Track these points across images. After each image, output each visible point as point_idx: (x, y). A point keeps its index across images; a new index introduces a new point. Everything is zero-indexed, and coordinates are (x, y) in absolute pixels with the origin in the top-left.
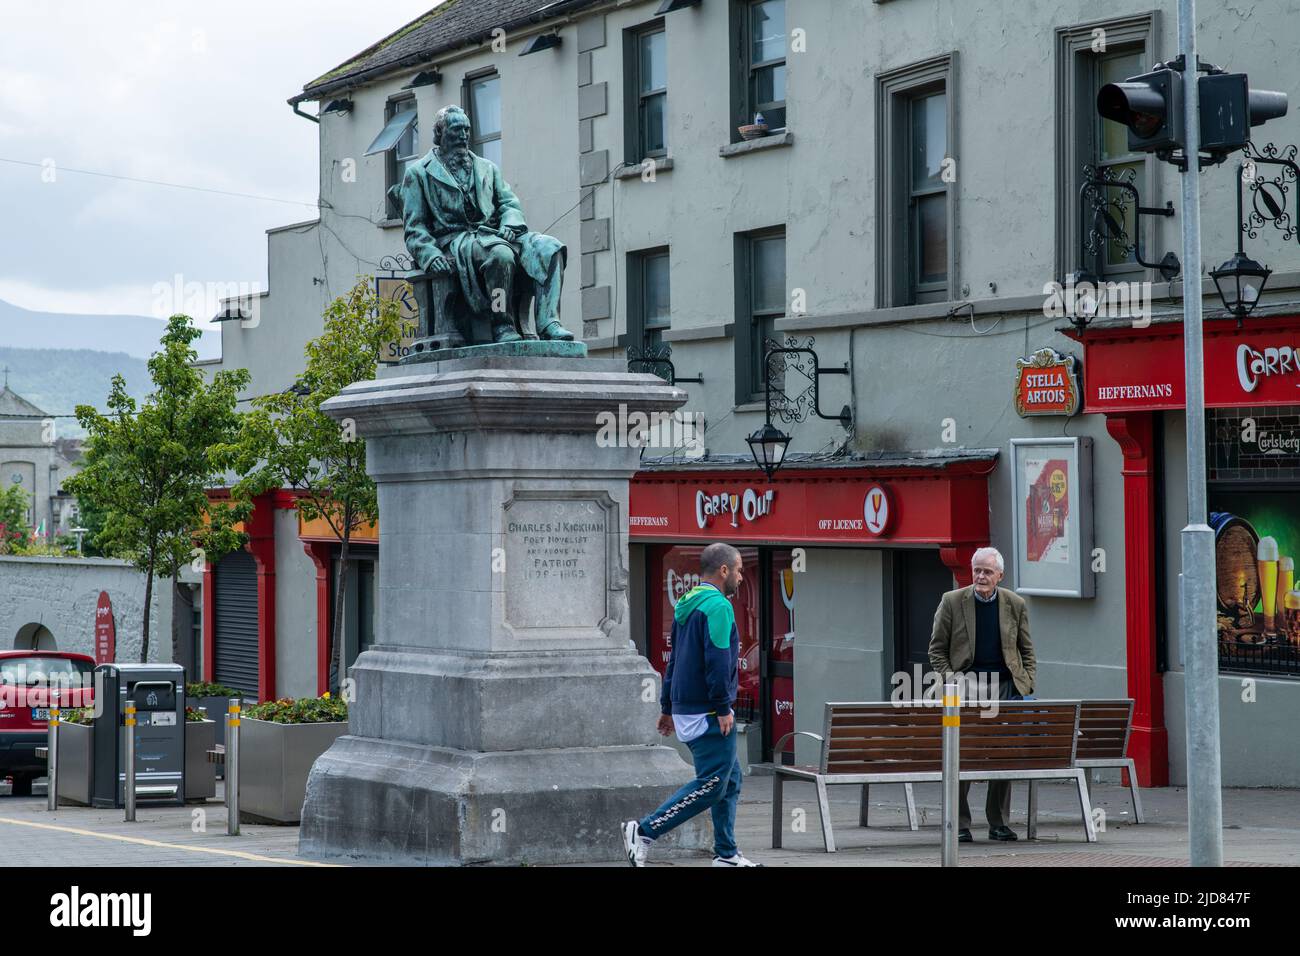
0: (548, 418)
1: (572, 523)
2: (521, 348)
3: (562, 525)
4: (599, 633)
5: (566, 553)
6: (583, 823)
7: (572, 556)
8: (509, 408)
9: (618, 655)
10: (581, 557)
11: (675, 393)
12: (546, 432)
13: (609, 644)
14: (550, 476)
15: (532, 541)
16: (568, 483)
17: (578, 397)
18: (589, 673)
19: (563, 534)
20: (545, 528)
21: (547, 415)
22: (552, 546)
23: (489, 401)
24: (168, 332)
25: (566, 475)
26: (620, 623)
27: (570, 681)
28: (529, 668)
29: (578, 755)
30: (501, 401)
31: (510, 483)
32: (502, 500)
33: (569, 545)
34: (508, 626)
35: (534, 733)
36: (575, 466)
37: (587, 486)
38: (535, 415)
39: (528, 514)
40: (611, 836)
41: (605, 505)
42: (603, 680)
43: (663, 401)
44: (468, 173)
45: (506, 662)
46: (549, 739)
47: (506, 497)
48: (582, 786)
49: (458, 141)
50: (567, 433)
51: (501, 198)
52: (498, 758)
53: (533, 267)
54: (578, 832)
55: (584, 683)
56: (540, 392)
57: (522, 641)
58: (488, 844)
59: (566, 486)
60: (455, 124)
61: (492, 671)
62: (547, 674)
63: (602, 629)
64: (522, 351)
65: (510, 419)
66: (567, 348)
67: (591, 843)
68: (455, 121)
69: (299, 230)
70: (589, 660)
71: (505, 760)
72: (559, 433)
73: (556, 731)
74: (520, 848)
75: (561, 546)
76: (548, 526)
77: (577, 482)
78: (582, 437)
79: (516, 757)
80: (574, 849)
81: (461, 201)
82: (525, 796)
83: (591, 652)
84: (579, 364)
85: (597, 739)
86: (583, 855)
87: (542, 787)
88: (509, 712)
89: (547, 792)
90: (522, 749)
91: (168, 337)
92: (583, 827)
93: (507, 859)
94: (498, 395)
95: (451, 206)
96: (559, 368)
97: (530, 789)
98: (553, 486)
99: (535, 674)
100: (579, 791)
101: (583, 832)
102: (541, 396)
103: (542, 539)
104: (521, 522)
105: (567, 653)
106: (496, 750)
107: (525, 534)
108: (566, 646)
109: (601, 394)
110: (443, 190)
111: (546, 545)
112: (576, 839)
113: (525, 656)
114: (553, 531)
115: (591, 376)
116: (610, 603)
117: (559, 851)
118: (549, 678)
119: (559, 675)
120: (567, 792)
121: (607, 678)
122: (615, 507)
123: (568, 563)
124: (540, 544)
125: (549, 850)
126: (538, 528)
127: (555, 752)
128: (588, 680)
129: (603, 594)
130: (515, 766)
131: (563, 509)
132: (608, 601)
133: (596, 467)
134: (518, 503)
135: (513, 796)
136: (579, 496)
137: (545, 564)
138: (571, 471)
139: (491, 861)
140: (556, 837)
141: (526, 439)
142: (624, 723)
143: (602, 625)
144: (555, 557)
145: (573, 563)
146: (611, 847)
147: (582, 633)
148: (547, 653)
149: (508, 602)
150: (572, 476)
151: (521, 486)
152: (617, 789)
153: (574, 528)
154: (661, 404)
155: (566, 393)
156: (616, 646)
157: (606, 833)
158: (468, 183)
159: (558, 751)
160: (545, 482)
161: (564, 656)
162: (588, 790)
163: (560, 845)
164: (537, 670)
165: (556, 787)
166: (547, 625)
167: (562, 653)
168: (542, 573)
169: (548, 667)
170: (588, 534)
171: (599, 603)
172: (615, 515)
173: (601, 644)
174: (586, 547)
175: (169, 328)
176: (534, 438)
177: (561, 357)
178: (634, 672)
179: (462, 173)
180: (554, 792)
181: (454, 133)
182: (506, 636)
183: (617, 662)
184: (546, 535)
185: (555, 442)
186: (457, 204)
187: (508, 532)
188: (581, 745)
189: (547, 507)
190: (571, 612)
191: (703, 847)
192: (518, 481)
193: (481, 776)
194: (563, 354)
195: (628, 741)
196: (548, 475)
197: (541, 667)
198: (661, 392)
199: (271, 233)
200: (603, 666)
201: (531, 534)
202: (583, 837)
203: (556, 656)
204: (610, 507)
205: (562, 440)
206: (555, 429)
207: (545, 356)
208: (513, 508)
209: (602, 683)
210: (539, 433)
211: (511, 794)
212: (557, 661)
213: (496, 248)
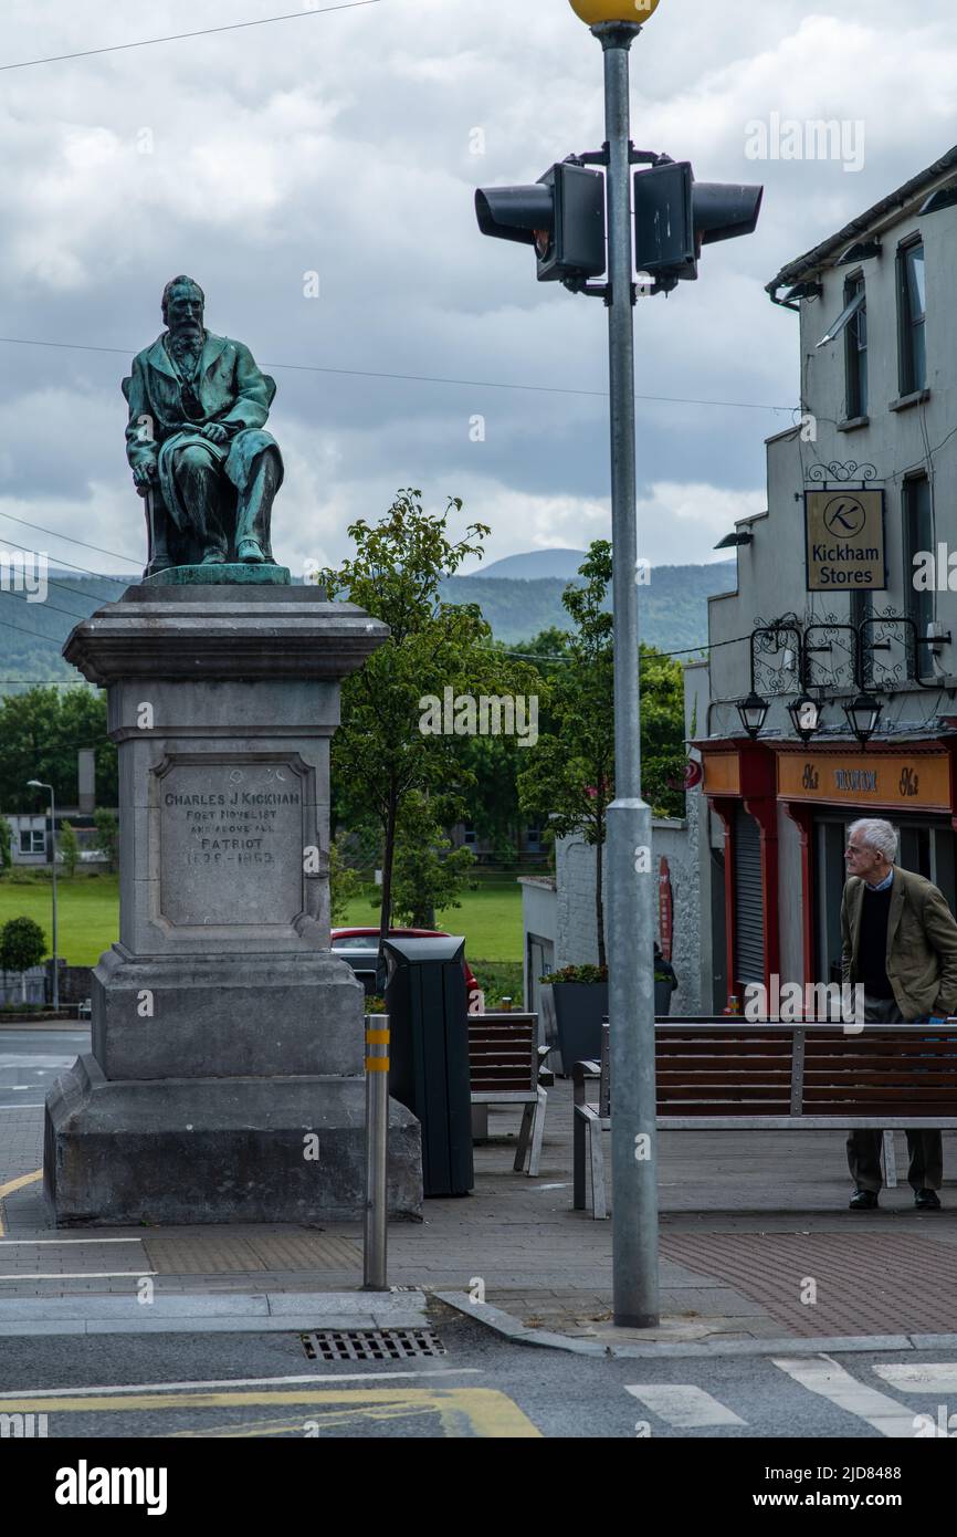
0: (197, 662)
1: (254, 792)
2: (184, 575)
3: (240, 796)
4: (289, 932)
5: (246, 831)
6: (228, 1173)
7: (254, 835)
8: (138, 651)
9: (311, 960)
10: (267, 836)
11: (370, 626)
12: (207, 679)
13: (302, 947)
14: (215, 735)
15: (198, 816)
16: (242, 743)
17: (230, 634)
18: (260, 983)
19: (241, 807)
20: (216, 800)
21: (194, 658)
22: (227, 822)
23: (105, 641)
24: (588, 561)
25: (235, 733)
26: (318, 919)
27: (231, 993)
28: (177, 976)
29: (238, 1087)
30: (121, 641)
31: (160, 745)
32: (149, 764)
33: (251, 821)
34: (161, 923)
35: (180, 1058)
36: (248, 720)
37: (269, 746)
38: (178, 658)
39: (190, 783)
40: (269, 1190)
41: (299, 770)
42: (278, 992)
43: (353, 638)
44: (196, 359)
45: (146, 968)
46: (201, 1066)
47: (154, 761)
48: (227, 1126)
49: (183, 320)
50: (236, 680)
51: (242, 388)
52: (124, 1089)
53: (237, 472)
54: (222, 1185)
55: (252, 996)
56: (175, 629)
57: (177, 943)
58: (93, 1195)
59: (239, 746)
60: (178, 299)
61: (126, 979)
62: (203, 984)
63: (295, 928)
64: (187, 579)
65: (146, 665)
66: (247, 572)
67: (239, 1198)
68: (178, 294)
69: (789, 438)
70: (266, 967)
71: (134, 1090)
72: (224, 680)
73: (213, 1056)
74: (138, 1204)
75: (238, 822)
76: (221, 797)
77: (254, 742)
78: (257, 685)
79: (148, 1087)
80: (215, 1205)
81: (178, 394)
82: (144, 1136)
83: (274, 957)
84: (256, 593)
85: (270, 1066)
86: (228, 1214)
87: (170, 1126)
88: (145, 1032)
89: (177, 1133)
90: (163, 1078)
91: (587, 566)
92: (229, 1177)
93: (120, 1217)
94: (115, 635)
95: (168, 400)
96: (228, 598)
97: (152, 1128)
98: (220, 747)
99: (185, 984)
100: (223, 1132)
101: (229, 1184)
102: (176, 635)
103: (212, 814)
104: (182, 792)
105: (238, 957)
106: (126, 1078)
107: (188, 808)
108: (240, 948)
109: (262, 630)
110: (161, 381)
111: (217, 821)
112: (219, 1194)
113: (178, 961)
114: (228, 803)
115: (260, 607)
116: (308, 893)
117: (193, 1208)
118: (203, 990)
119: (219, 985)
120: (205, 1133)
121: (286, 989)
122: (311, 773)
123: (249, 844)
124: (209, 820)
125: (179, 1206)
126: (206, 799)
127: (202, 1083)
128: (259, 992)
129: (298, 883)
130: (146, 1100)
131: (242, 776)
132: (305, 892)
133: (278, 722)
134: (176, 769)
135: (129, 1138)
136: (261, 759)
137: (216, 845)
138: (243, 728)
139: (98, 1217)
140: (189, 1190)
141: (178, 690)
142: (310, 1047)
143: (296, 921)
144: (230, 836)
145: (256, 844)
146: (268, 1205)
147: (265, 932)
148: (210, 958)
149: (162, 895)
150: (246, 734)
151: (175, 748)
152: (277, 1131)
153: (256, 799)
154: (351, 641)
155: (212, 630)
156: (311, 949)
157: (261, 1186)
158: (194, 371)
159: (215, 1081)
160: (211, 742)
161: (233, 961)
162: (236, 1132)
163: (195, 1200)
164: (189, 979)
165: (190, 1127)
166: (219, 921)
167: (232, 957)
168: (212, 856)
169: (205, 975)
170: (276, 807)
171: (294, 894)
172: (311, 783)
173: (291, 947)
174: (276, 824)
175: (590, 556)
176: (188, 687)
177: (240, 584)
178: (328, 981)
179: (189, 361)
180: (188, 1133)
181: (178, 310)
182: (154, 936)
183: (305, 969)
184: (218, 808)
185: (218, 692)
186: (174, 399)
187: (164, 806)
188: (248, 1073)
189: (219, 774)
190: (254, 905)
191: (403, 1208)
192: (173, 741)
193: (93, 1111)
194: (242, 580)
195: (315, 1069)
196: (211, 733)
197: (194, 975)
198: (349, 625)
199: (769, 442)
200: (283, 975)
201: (198, 808)
202: (227, 1191)
203: (222, 961)
204: (306, 772)
205: (228, 689)
206: (218, 675)
207: (218, 583)
208: (171, 776)
209: (277, 996)
210: (196, 681)
211: (125, 1135)
212: (219, 968)
213: (187, 451)
